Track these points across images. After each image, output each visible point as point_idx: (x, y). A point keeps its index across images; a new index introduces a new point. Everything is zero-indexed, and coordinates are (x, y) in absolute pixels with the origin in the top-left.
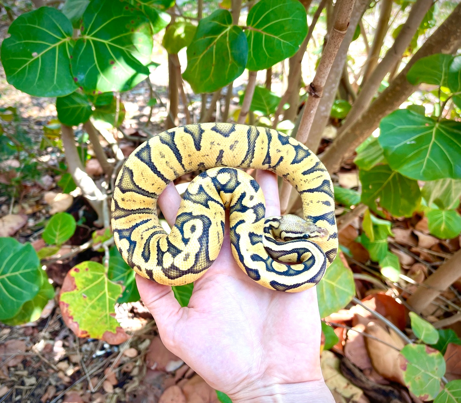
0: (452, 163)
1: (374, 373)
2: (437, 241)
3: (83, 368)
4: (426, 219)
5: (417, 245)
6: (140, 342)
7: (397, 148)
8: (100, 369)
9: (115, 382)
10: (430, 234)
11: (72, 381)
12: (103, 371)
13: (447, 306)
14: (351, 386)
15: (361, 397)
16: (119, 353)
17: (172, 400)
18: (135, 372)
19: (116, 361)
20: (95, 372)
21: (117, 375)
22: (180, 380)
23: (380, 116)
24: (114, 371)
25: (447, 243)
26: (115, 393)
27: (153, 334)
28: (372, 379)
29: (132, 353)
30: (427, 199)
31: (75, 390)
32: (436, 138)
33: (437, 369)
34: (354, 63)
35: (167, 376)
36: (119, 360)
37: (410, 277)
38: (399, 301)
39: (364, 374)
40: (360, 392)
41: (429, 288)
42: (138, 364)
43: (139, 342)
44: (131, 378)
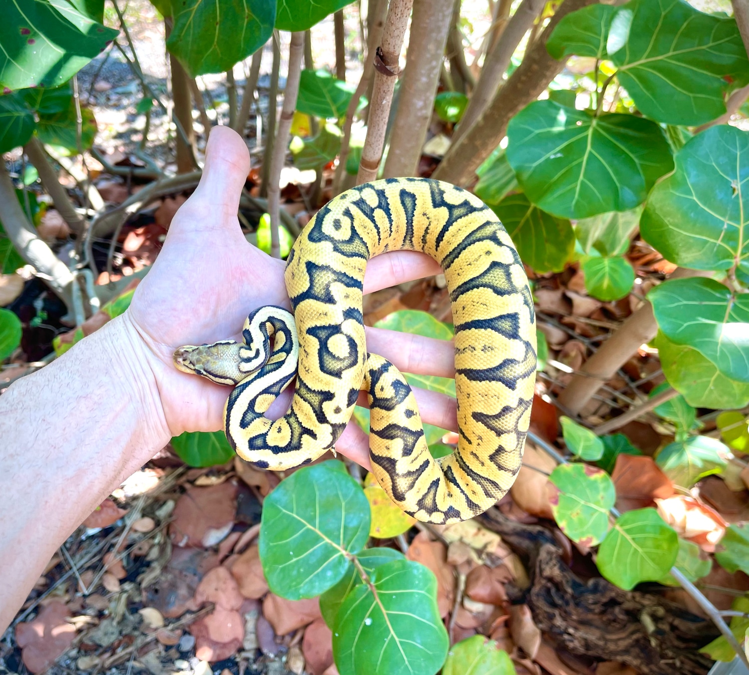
0: (618, 184)
1: (515, 509)
2: (599, 305)
3: (66, 560)
4: (583, 272)
5: (571, 313)
6: (158, 506)
7: (536, 167)
8: (95, 556)
9: (122, 574)
10: (588, 296)
11: (48, 581)
12: (101, 560)
13: (615, 400)
14: (484, 531)
15: (499, 545)
16: (124, 527)
17: (216, 590)
18: (154, 553)
19: (120, 541)
20: (86, 562)
21: (125, 563)
22: (226, 557)
23: (510, 115)
24: (119, 558)
25: (612, 307)
26: (123, 591)
27: (178, 490)
28: (512, 517)
29: (146, 524)
30: (584, 243)
31: (55, 596)
32: (593, 146)
33: (602, 498)
34: (472, 30)
35: (206, 554)
36: (125, 539)
37: (562, 362)
38: (547, 399)
39: (502, 512)
40: (495, 539)
41: (589, 376)
42: (156, 541)
43: (156, 507)
44: (148, 564)
